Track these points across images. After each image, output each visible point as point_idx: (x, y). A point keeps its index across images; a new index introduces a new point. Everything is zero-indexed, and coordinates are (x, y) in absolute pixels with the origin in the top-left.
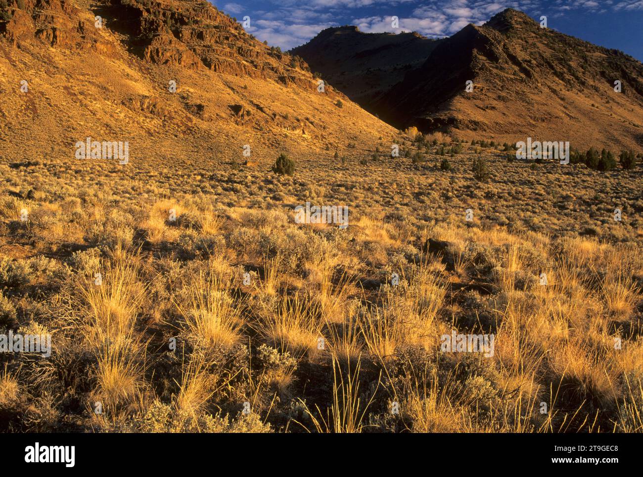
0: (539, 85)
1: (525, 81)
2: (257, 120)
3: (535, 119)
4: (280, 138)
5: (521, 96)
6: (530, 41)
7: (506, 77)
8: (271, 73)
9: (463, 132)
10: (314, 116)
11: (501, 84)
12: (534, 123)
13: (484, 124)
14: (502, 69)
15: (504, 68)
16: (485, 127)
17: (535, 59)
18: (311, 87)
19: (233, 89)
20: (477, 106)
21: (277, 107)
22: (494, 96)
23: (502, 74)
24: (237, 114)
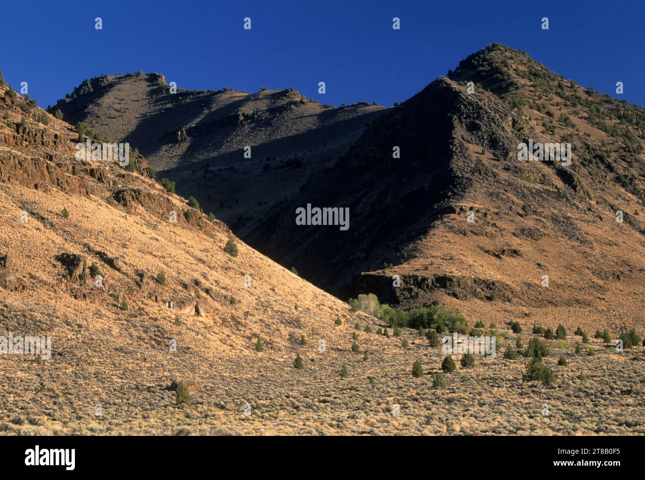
0: (593, 203)
1: (564, 196)
3: (600, 274)
6: (557, 113)
7: (528, 189)
9: (468, 303)
11: (521, 203)
12: (600, 282)
13: (506, 287)
15: (520, 170)
16: (508, 293)
20: (482, 248)
21: (137, 258)
22: (511, 228)
24: (71, 274)
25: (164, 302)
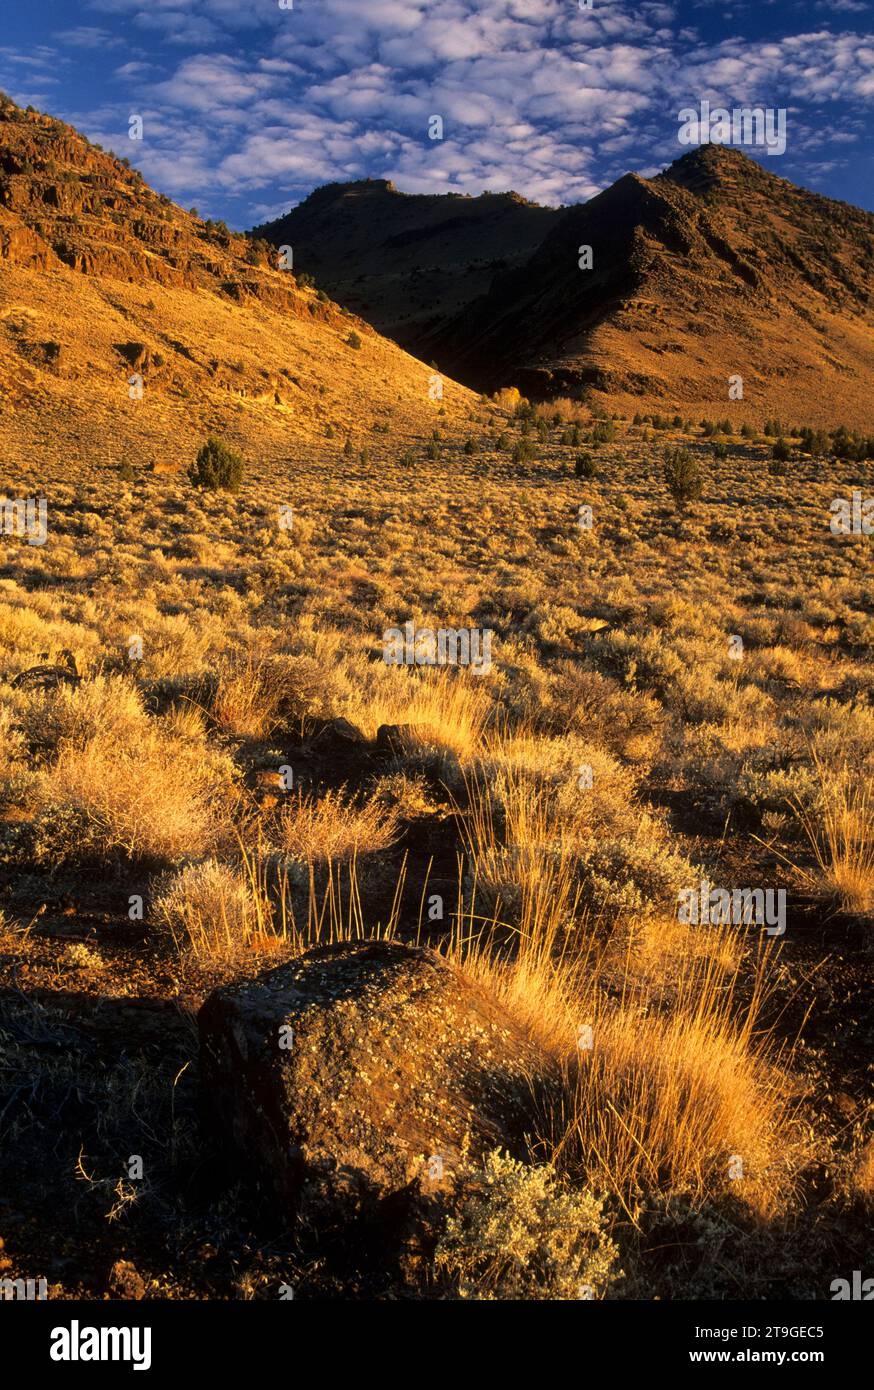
0: (774, 300)
1: (743, 293)
2: (176, 374)
3: (765, 370)
4: (227, 413)
5: (736, 323)
6: (755, 211)
7: (705, 286)
8: (207, 276)
9: (616, 398)
10: (299, 366)
11: (695, 300)
12: (762, 378)
13: (660, 382)
14: (696, 267)
15: (699, 266)
16: (662, 388)
17: (764, 248)
18: (292, 305)
19: (123, 310)
20: (643, 344)
21: (221, 348)
22: (680, 324)
23: (696, 278)
24: (132, 363)
25: (237, 390)
